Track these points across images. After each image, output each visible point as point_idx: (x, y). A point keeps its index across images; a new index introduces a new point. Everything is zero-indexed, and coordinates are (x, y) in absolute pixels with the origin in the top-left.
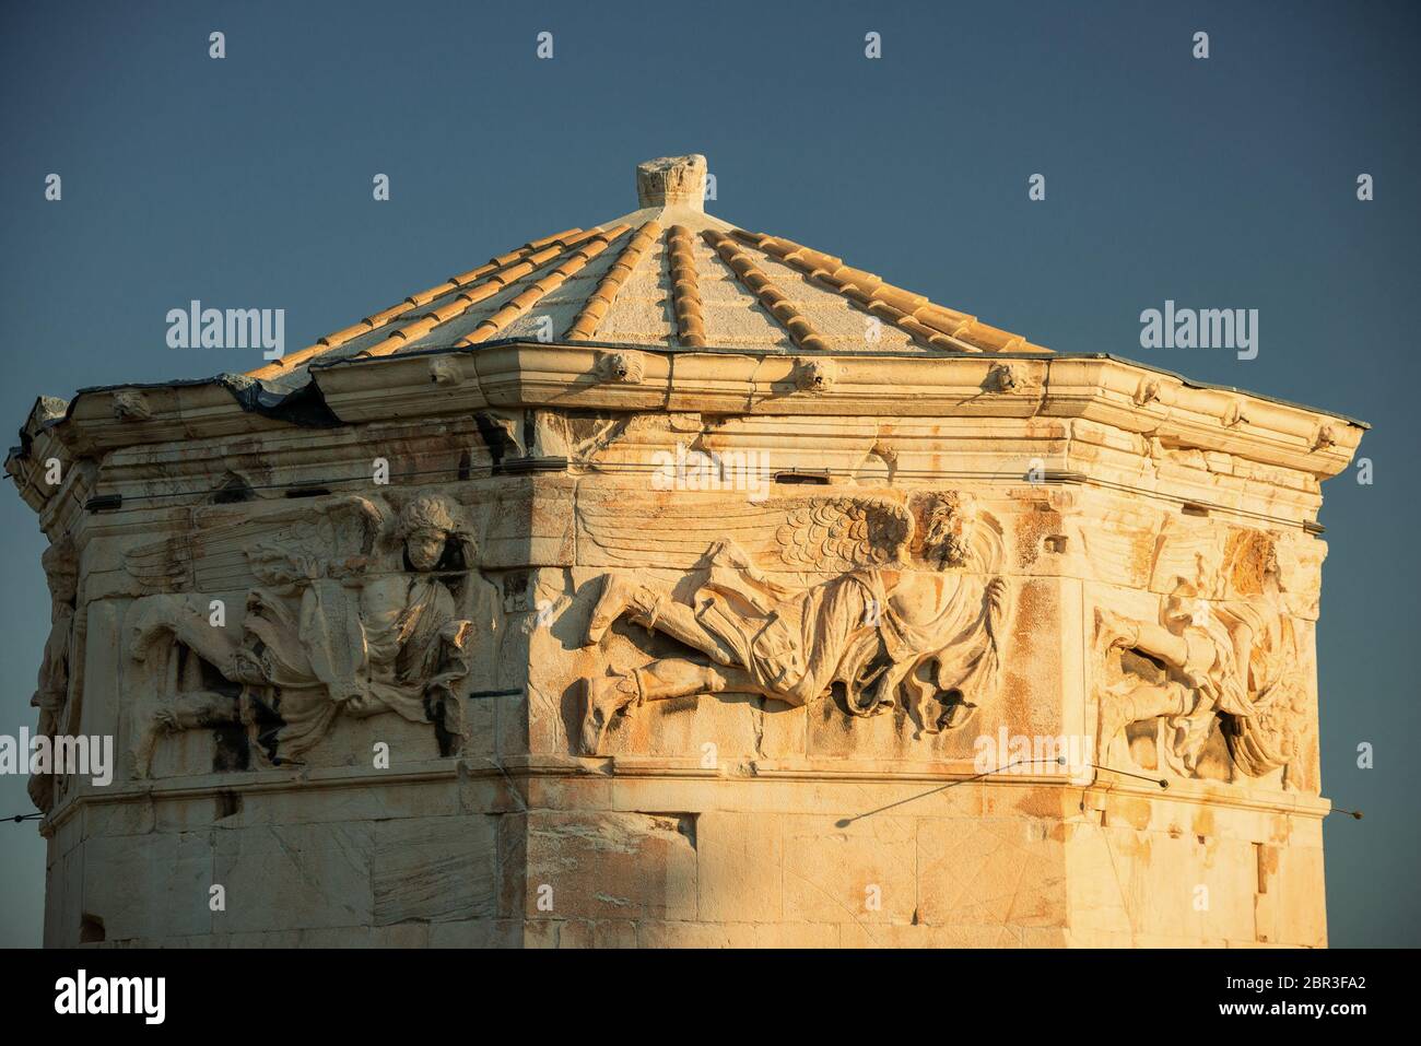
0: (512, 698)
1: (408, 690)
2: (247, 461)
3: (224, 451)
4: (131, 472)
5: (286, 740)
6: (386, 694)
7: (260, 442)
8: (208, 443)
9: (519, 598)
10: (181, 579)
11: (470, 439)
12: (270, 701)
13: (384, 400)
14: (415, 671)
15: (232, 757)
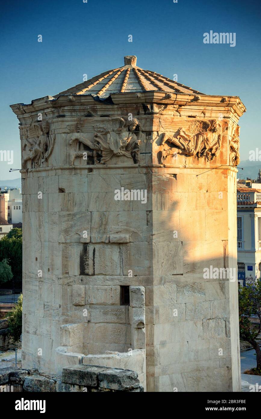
0: (149, 154)
1: (128, 152)
2: (93, 110)
3: (88, 108)
4: (68, 111)
5: (103, 160)
6: (123, 152)
7: (96, 107)
8: (85, 106)
9: (149, 137)
10: (79, 130)
11: (140, 108)
12: (100, 153)
13: (124, 100)
14: (130, 149)
15: (91, 162)
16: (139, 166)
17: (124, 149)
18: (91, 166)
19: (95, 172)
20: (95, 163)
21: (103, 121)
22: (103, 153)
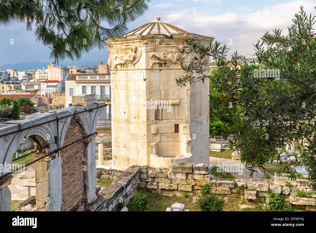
1: (179, 62)
3: (160, 40)
4: (150, 41)
5: (167, 65)
7: (164, 40)
9: (188, 55)
10: (155, 51)
13: (178, 37)
14: (180, 60)
17: (177, 61)
19: (162, 71)
20: (163, 67)
21: (167, 47)
22: (167, 62)
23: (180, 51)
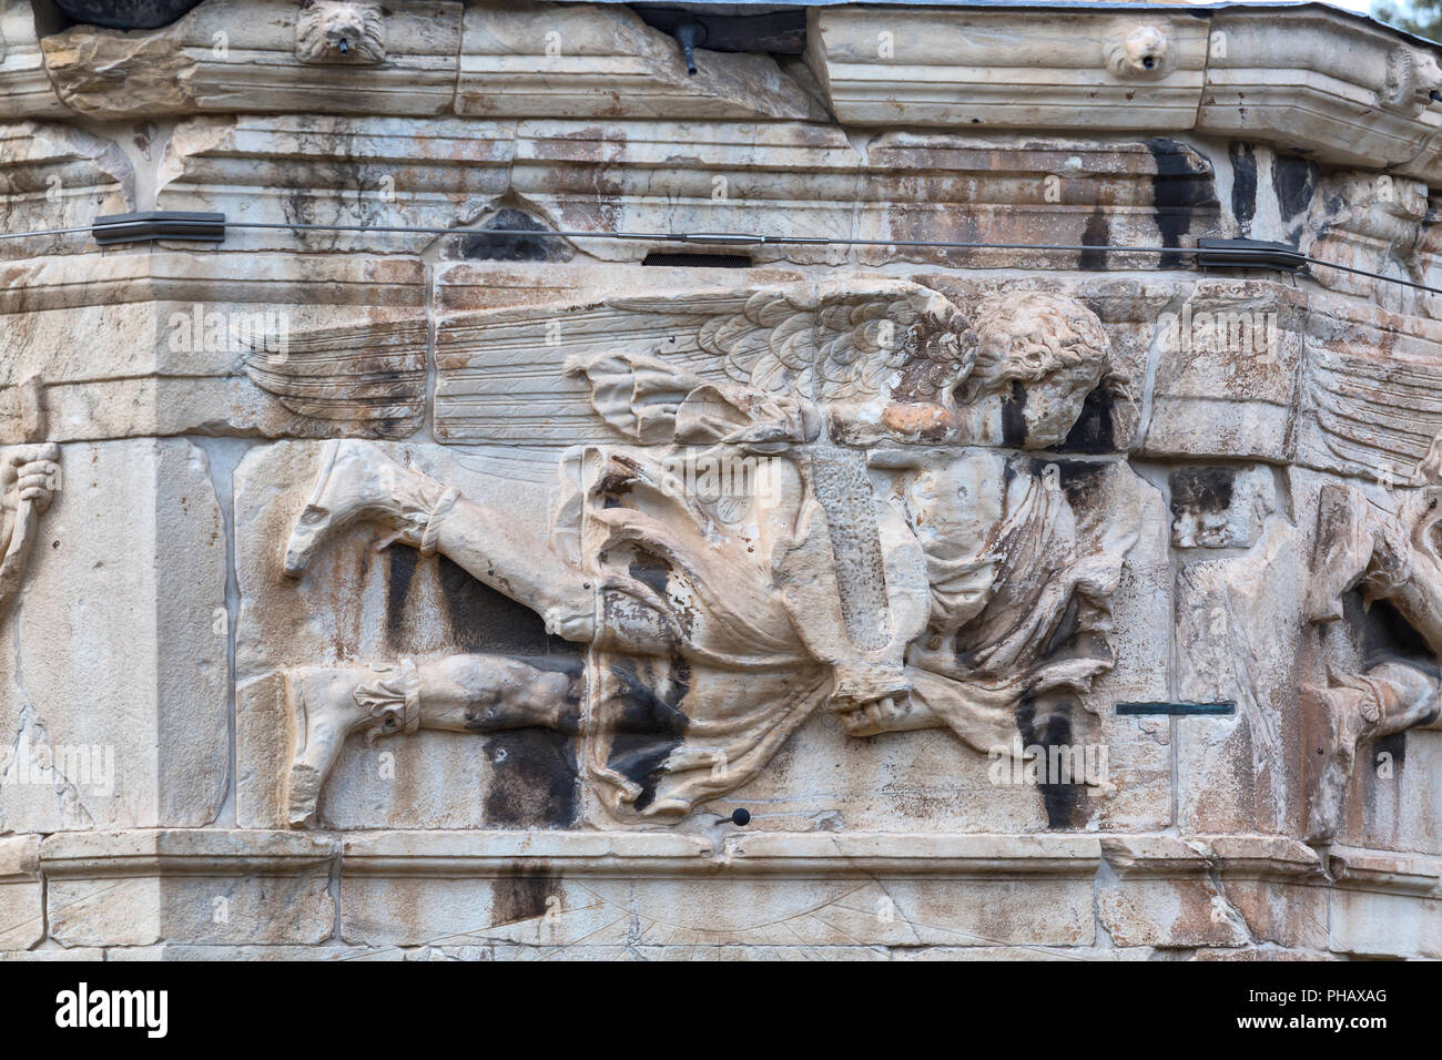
0: (1211, 719)
1: (984, 690)
2: (571, 177)
3: (526, 151)
4: (265, 169)
5: (684, 771)
6: (936, 691)
7: (622, 142)
8: (489, 130)
9: (1211, 520)
10: (398, 411)
12: (663, 687)
13: (968, 91)
14: (1002, 649)
15: (533, 797)
16: (1109, 851)
17: (947, 658)
18: (542, 843)
20: (588, 806)
21: (697, 314)
22: (705, 686)
23: (1015, 435)
